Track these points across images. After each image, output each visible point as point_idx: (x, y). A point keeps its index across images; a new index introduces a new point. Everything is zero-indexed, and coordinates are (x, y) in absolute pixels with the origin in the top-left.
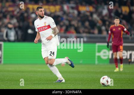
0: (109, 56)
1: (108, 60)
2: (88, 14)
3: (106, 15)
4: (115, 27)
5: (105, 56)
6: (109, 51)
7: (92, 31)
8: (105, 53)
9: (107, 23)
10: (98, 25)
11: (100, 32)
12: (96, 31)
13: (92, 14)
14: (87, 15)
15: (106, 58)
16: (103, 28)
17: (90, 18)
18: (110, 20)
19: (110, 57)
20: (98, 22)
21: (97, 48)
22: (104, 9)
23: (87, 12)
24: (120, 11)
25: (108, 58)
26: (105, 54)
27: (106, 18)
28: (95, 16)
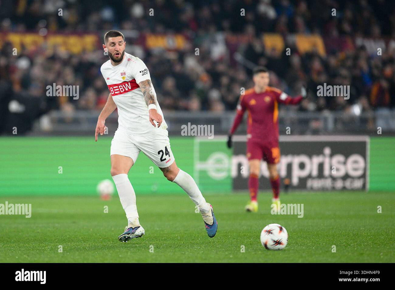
0: (229, 170)
1: (229, 182)
2: (172, 56)
3: (221, 60)
4: (255, 95)
5: (218, 171)
6: (230, 157)
7: (182, 103)
8: (219, 161)
9: (225, 80)
10: (200, 85)
11: (206, 104)
12: (195, 104)
13: (182, 56)
14: (169, 61)
15: (222, 175)
16: (215, 94)
17: (178, 68)
18: (231, 73)
19: (234, 173)
20: (198, 77)
21: (196, 148)
22: (214, 42)
23: (169, 50)
24: (258, 47)
25: (229, 177)
26: (219, 166)
27: (221, 68)
28: (191, 63)
